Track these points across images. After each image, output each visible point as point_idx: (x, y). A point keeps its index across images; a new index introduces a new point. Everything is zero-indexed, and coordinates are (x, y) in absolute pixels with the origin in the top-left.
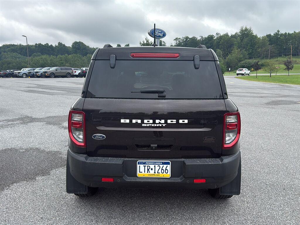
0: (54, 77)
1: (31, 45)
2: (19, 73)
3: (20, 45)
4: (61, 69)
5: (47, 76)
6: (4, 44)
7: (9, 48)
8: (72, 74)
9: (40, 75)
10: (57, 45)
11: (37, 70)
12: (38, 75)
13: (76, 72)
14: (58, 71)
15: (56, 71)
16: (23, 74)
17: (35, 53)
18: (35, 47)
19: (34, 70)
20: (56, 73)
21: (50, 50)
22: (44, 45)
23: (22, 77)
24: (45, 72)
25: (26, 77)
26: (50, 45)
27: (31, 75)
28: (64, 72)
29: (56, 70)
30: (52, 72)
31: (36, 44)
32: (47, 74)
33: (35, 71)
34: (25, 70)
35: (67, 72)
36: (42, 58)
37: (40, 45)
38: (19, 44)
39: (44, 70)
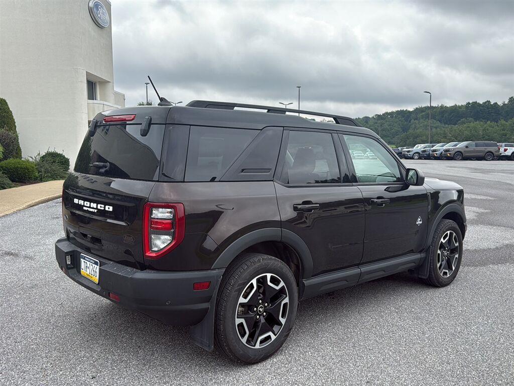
0: (461, 160)
1: (460, 105)
2: (409, 152)
3: (442, 107)
4: (477, 145)
5: (448, 156)
6: (417, 107)
7: (424, 113)
8: (496, 154)
9: (438, 155)
10: (506, 102)
11: (437, 147)
12: (435, 155)
13: (507, 149)
14: (471, 149)
15: (467, 149)
16: (414, 154)
17: (464, 119)
18: (465, 109)
19: (433, 146)
20: (464, 151)
21: (493, 111)
22: (481, 103)
23: (412, 158)
24: (447, 151)
25: (418, 159)
26: (492, 103)
27: (425, 155)
28: (482, 151)
29: (467, 147)
30: (457, 150)
31: (469, 103)
32: (450, 154)
33: (434, 148)
34: (419, 148)
35: (487, 151)
36: (469, 127)
37: (475, 104)
38: (440, 105)
39: (448, 146)
